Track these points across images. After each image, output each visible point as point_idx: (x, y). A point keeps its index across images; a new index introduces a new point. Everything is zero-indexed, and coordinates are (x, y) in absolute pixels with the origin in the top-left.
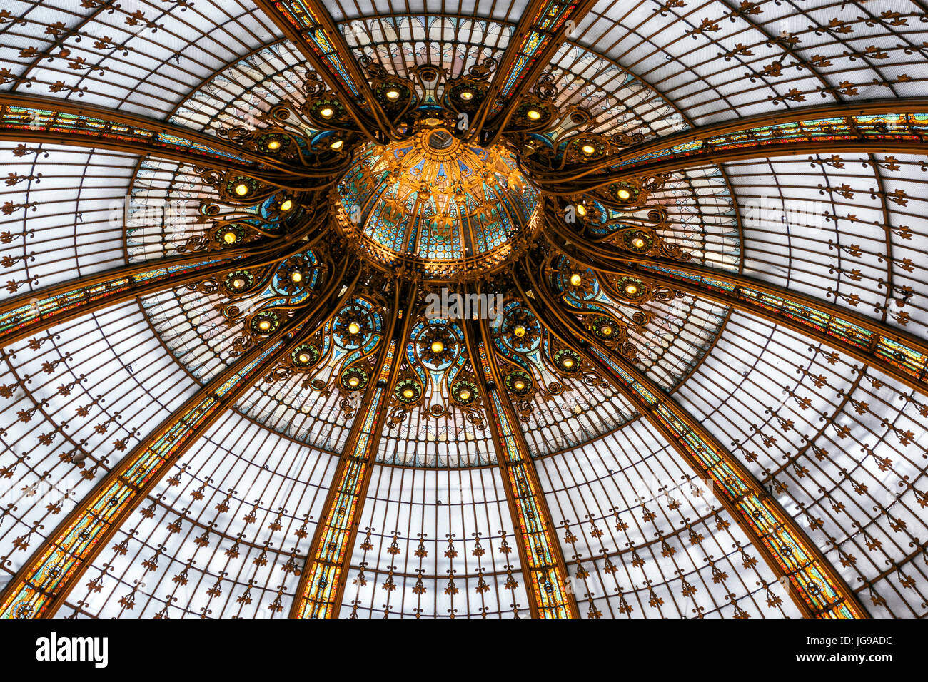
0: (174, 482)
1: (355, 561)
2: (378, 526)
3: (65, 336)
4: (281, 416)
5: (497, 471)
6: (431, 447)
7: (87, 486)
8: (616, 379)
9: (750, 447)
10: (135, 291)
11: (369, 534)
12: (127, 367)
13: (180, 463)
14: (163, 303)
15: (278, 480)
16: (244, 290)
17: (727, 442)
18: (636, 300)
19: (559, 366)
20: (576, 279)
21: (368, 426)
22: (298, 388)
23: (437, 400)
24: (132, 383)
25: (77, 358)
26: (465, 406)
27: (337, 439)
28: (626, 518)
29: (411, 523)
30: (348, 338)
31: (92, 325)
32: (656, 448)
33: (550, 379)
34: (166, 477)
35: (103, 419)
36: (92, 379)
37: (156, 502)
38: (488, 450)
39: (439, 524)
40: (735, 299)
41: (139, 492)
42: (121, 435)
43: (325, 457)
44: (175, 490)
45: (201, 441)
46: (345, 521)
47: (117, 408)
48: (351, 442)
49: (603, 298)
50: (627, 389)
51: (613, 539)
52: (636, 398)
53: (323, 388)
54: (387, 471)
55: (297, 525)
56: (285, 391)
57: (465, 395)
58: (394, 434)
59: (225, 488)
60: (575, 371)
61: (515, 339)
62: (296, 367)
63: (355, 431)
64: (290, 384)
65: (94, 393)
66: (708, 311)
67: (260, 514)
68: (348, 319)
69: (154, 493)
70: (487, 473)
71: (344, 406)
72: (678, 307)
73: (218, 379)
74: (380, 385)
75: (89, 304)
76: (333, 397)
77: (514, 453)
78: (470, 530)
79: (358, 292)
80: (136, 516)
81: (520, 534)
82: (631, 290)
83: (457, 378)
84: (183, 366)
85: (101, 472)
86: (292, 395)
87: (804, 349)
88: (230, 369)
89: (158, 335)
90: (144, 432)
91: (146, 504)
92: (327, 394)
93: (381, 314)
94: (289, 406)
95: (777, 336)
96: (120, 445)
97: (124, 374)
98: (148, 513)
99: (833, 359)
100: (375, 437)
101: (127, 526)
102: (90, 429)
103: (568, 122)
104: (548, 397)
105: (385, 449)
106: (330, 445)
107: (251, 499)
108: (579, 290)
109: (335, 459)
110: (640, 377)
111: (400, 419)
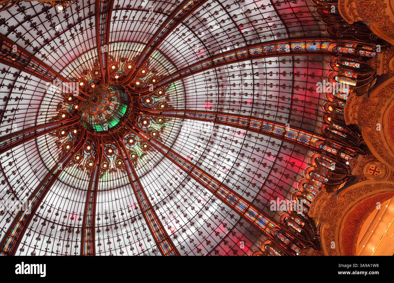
0: (99, 219)
1: (153, 204)
2: (151, 192)
4: (111, 184)
5: (165, 158)
7: (80, 235)
11: (151, 196)
13: (96, 213)
15: (121, 200)
17: (204, 109)
19: (159, 123)
20: (148, 101)
21: (130, 171)
22: (109, 174)
23: (141, 153)
26: (148, 149)
27: (127, 180)
28: (199, 144)
29: (157, 185)
30: (110, 154)
33: (160, 128)
34: (96, 219)
37: (98, 227)
38: (160, 155)
39: (163, 180)
41: (92, 227)
42: (78, 216)
43: (127, 186)
44: (100, 221)
45: (97, 204)
46: (143, 197)
48: (130, 178)
49: (157, 100)
50: (177, 116)
51: (200, 151)
52: (180, 116)
53: (114, 170)
54: (143, 178)
55: (134, 207)
56: (106, 178)
57: (145, 146)
58: (137, 168)
59: (111, 211)
60: (163, 121)
61: (146, 125)
62: (105, 170)
63: (129, 175)
64: (106, 175)
67: (124, 211)
69: (96, 226)
70: (163, 160)
71: (122, 171)
73: (90, 186)
74: (126, 159)
76: (118, 170)
78: (171, 176)
79: (105, 143)
81: (181, 167)
83: (141, 144)
85: (80, 229)
86: (109, 177)
88: (91, 182)
90: (83, 212)
92: (116, 171)
93: (114, 144)
94: (110, 181)
96: (80, 219)
98: (99, 231)
100: (134, 173)
101: (96, 238)
103: (121, 63)
104: (162, 132)
105: (139, 173)
106: (126, 182)
107: (119, 209)
108: (150, 103)
109: (130, 185)
110: (177, 111)
111: (136, 164)
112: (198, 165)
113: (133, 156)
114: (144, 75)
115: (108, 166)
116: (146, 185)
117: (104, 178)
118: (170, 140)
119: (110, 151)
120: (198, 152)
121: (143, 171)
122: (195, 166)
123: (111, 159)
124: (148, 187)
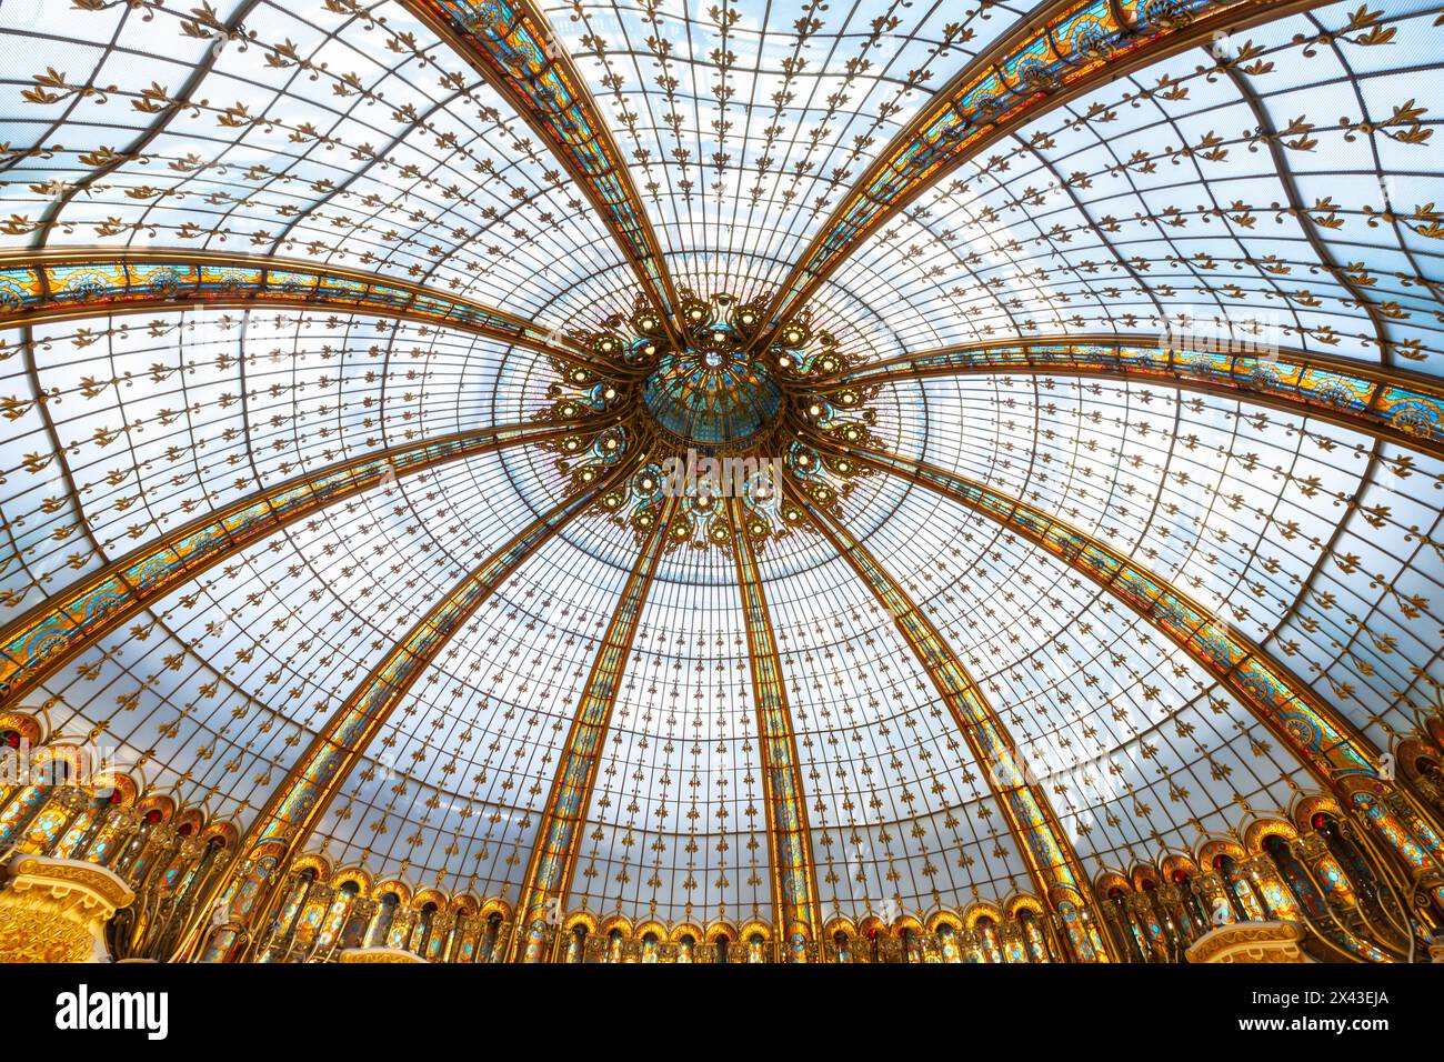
0: (514, 583)
1: (635, 645)
2: (652, 622)
3: (445, 475)
4: (593, 543)
5: (737, 588)
6: (693, 569)
7: (453, 583)
8: (825, 530)
9: (913, 581)
10: (497, 445)
11: (646, 627)
12: (487, 500)
13: (519, 570)
14: (515, 455)
15: (586, 586)
16: (574, 451)
17: (898, 579)
18: (846, 475)
19: (787, 519)
20: (803, 459)
21: (651, 553)
22: (605, 523)
23: (700, 538)
24: (489, 512)
25: (452, 491)
26: (719, 543)
27: (630, 561)
28: (823, 625)
29: (674, 620)
30: (642, 490)
31: (465, 468)
32: (847, 577)
33: (779, 527)
34: (509, 579)
35: (468, 535)
36: (462, 507)
37: (500, 597)
38: (732, 574)
39: (694, 622)
40: (915, 479)
41: (489, 589)
42: (479, 548)
43: (620, 572)
44: (514, 590)
45: (535, 556)
46: (630, 617)
47: (478, 529)
48: (638, 563)
49: (822, 472)
50: (831, 536)
51: (812, 639)
52: (837, 544)
53: (622, 524)
54: (662, 584)
55: (597, 618)
56: (596, 525)
57: (720, 535)
58: (668, 559)
59: (549, 590)
60: (798, 523)
62: (605, 508)
63: (642, 556)
64: (600, 520)
65: (462, 517)
66: (896, 484)
67: (572, 610)
68: (643, 477)
69: (498, 591)
70: (730, 589)
71: (636, 538)
72: (876, 480)
73: (551, 513)
74: (662, 524)
75: (465, 453)
76: (629, 531)
77: (749, 575)
78: (715, 628)
79: (652, 459)
80: (485, 606)
81: (750, 634)
82: (843, 467)
83: (715, 523)
84: (527, 503)
85: (463, 574)
86: (601, 528)
87: (959, 515)
88: (560, 507)
89: (510, 479)
90: (495, 548)
91: (493, 597)
92: (623, 527)
94: (598, 536)
95: (942, 505)
96: (478, 555)
97: (485, 505)
98: (494, 605)
99: (980, 522)
100: (655, 561)
101: (479, 612)
102: (458, 542)
103: (818, 343)
104: (776, 539)
105: (661, 569)
106: (624, 565)
107: (566, 599)
108: (805, 467)
109: (627, 575)
110: (842, 529)
111: (673, 549)
112: (783, 659)
113: (681, 532)
114: (844, 406)
115: (617, 507)
116: (657, 600)
117: (590, 522)
118: (778, 567)
119: (647, 484)
120: (808, 637)
121: (675, 571)
122: (776, 654)
123: (636, 500)
124: (656, 607)
